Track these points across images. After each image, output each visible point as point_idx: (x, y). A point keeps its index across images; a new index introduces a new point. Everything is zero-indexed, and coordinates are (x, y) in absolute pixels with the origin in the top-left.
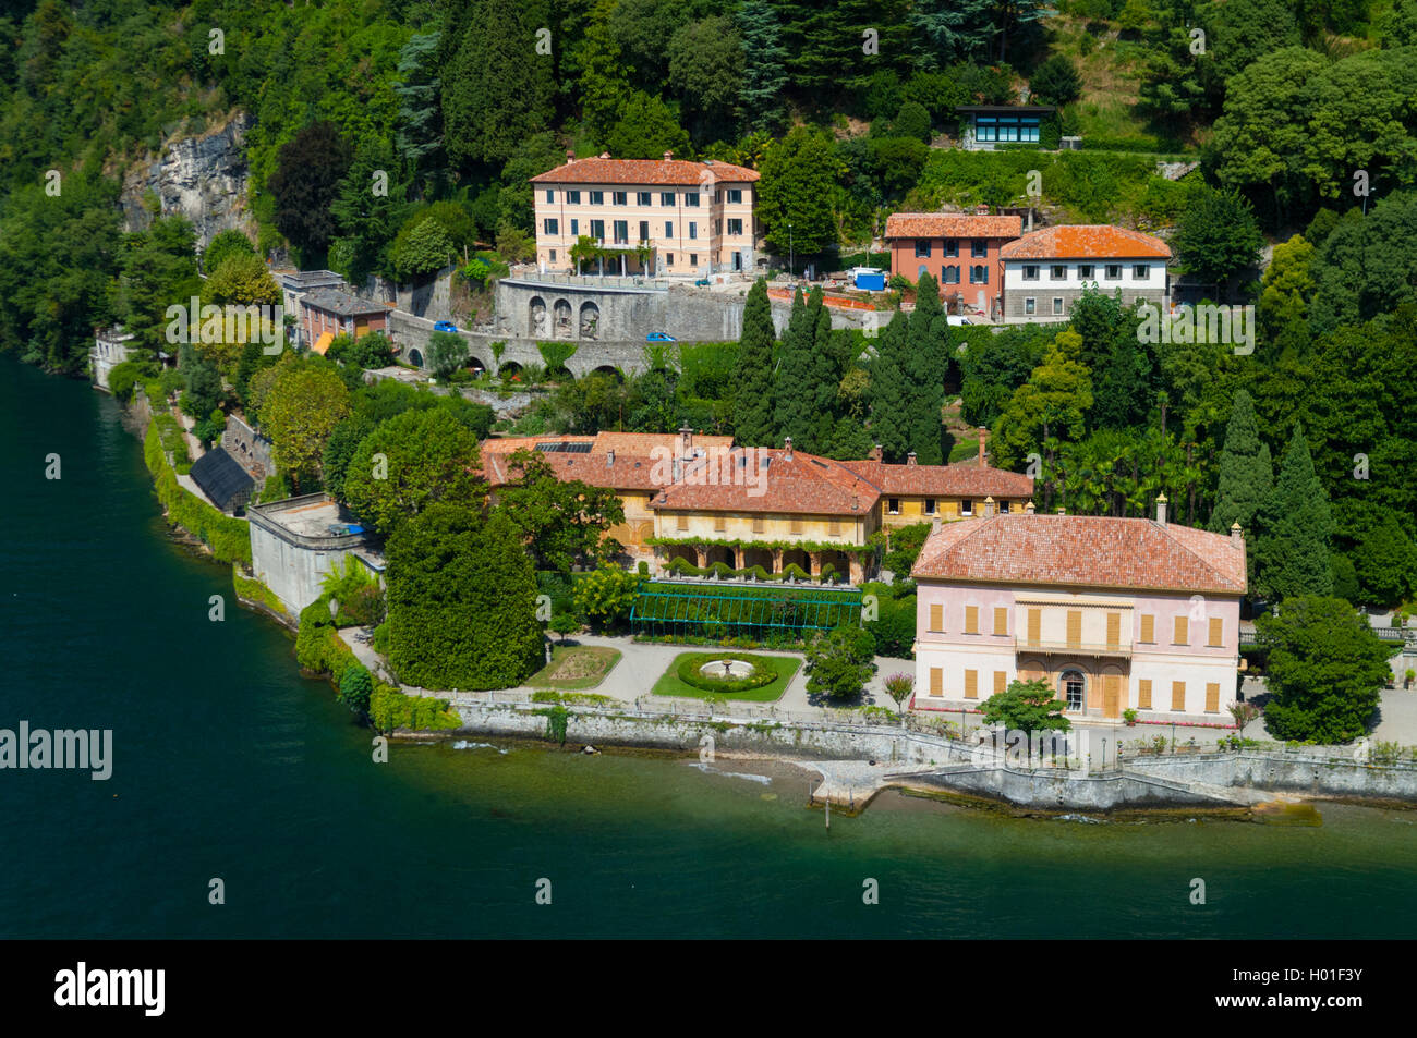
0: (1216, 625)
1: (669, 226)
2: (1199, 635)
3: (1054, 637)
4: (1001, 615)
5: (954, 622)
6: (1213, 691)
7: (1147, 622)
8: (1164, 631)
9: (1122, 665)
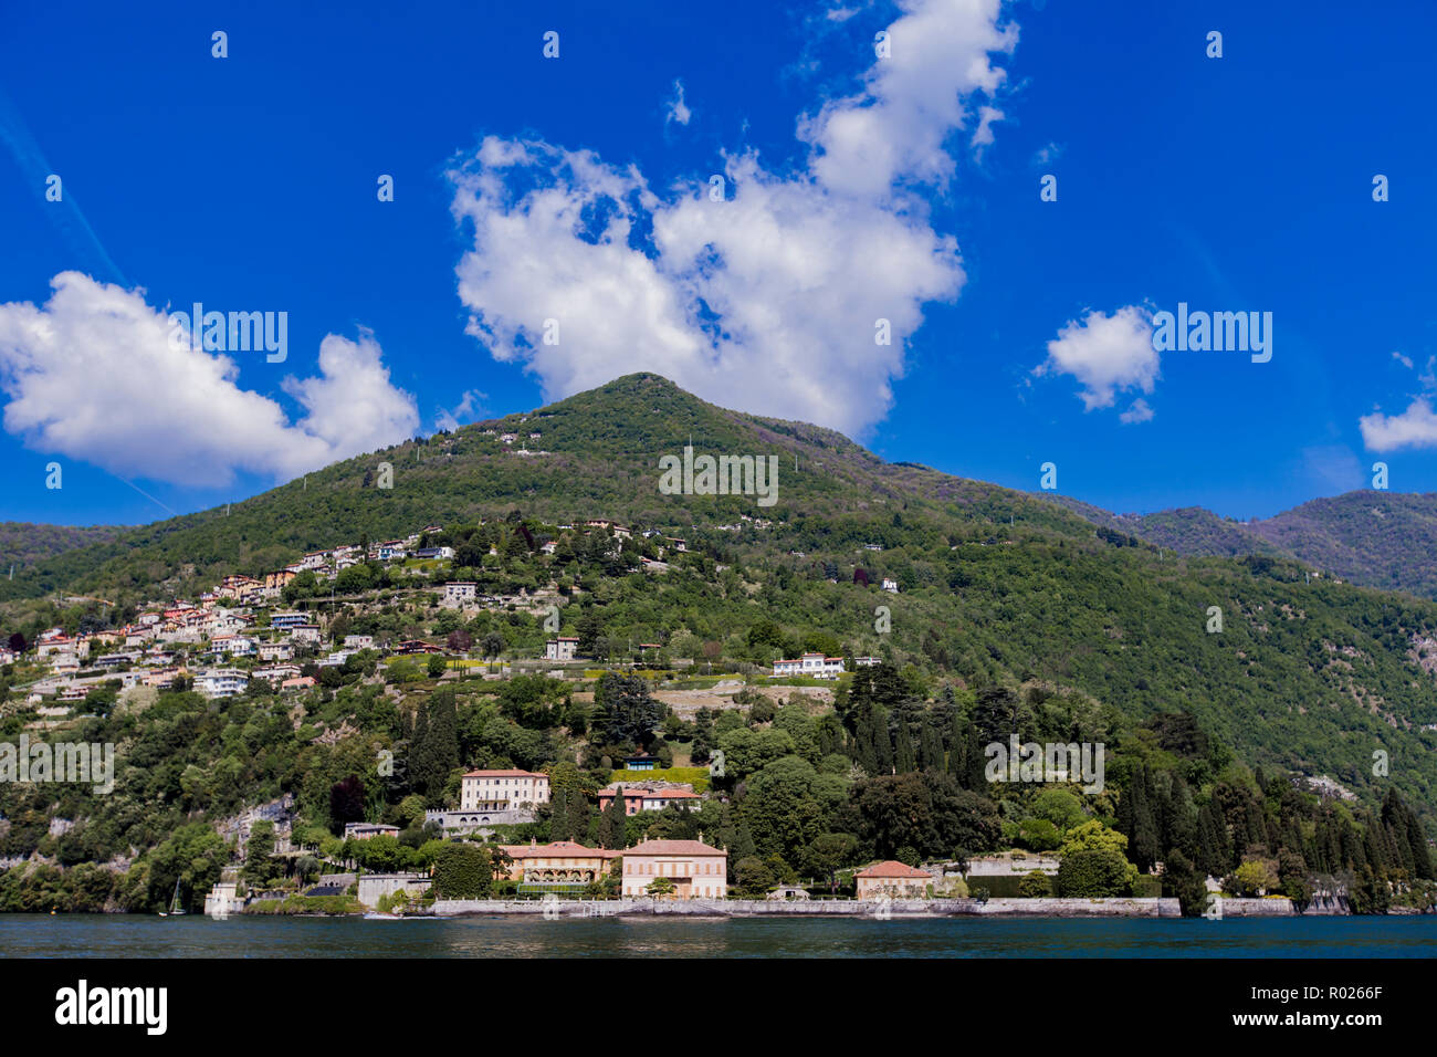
0: (719, 866)
1: (517, 792)
2: (713, 870)
3: (668, 873)
4: (650, 866)
5: (635, 870)
6: (718, 889)
7: (697, 866)
8: (703, 869)
9: (689, 880)
